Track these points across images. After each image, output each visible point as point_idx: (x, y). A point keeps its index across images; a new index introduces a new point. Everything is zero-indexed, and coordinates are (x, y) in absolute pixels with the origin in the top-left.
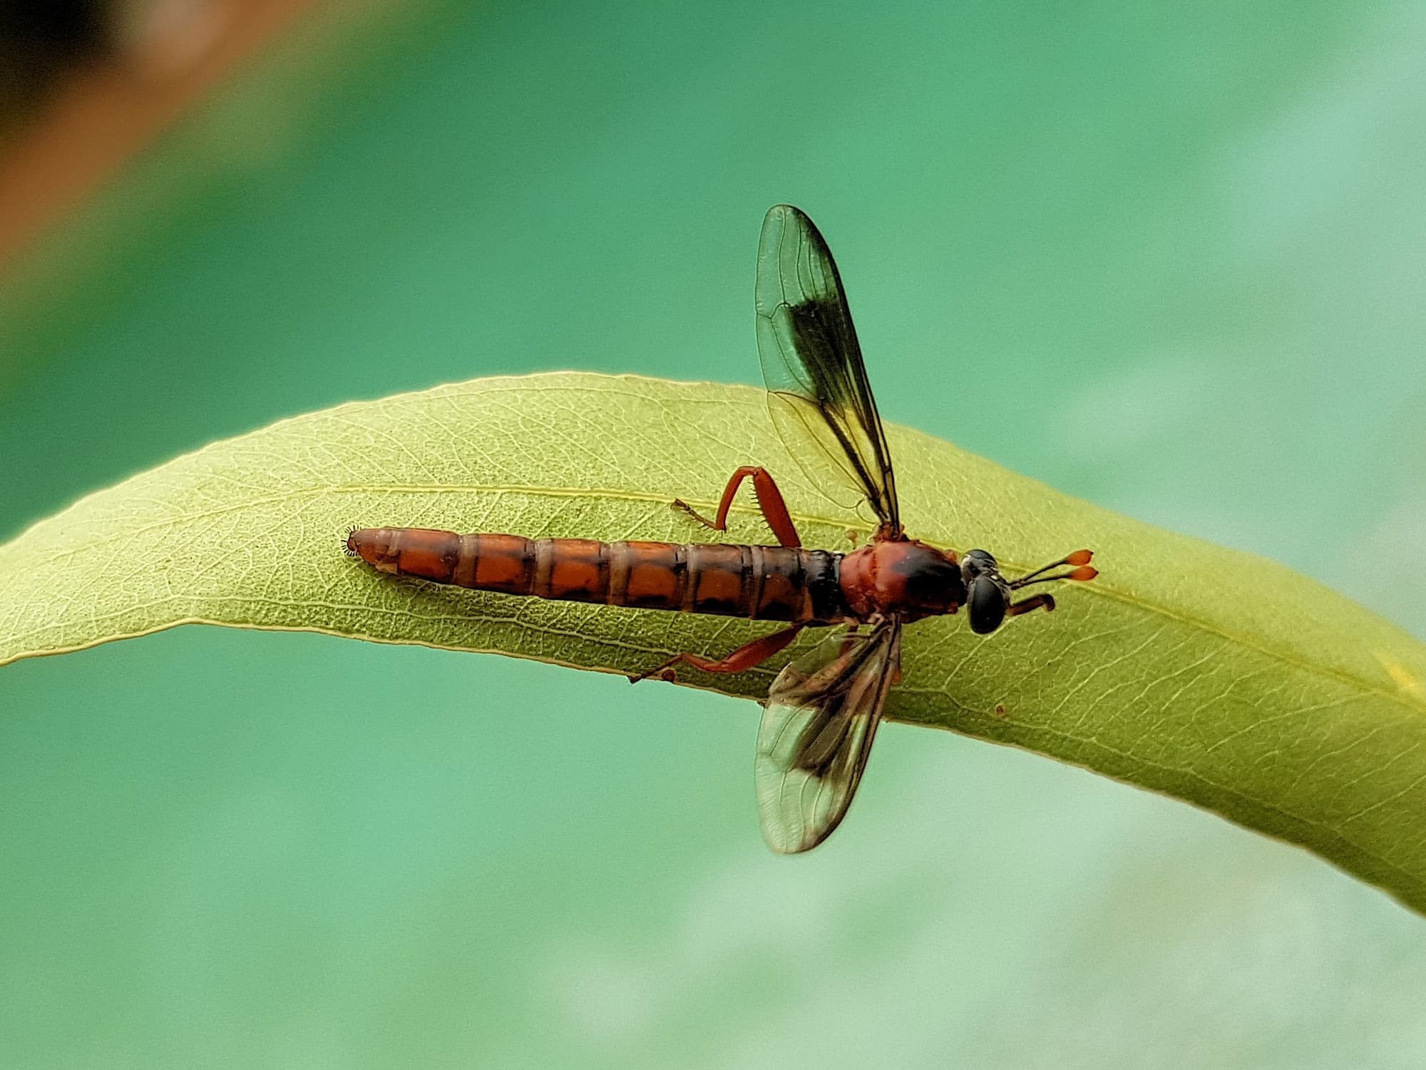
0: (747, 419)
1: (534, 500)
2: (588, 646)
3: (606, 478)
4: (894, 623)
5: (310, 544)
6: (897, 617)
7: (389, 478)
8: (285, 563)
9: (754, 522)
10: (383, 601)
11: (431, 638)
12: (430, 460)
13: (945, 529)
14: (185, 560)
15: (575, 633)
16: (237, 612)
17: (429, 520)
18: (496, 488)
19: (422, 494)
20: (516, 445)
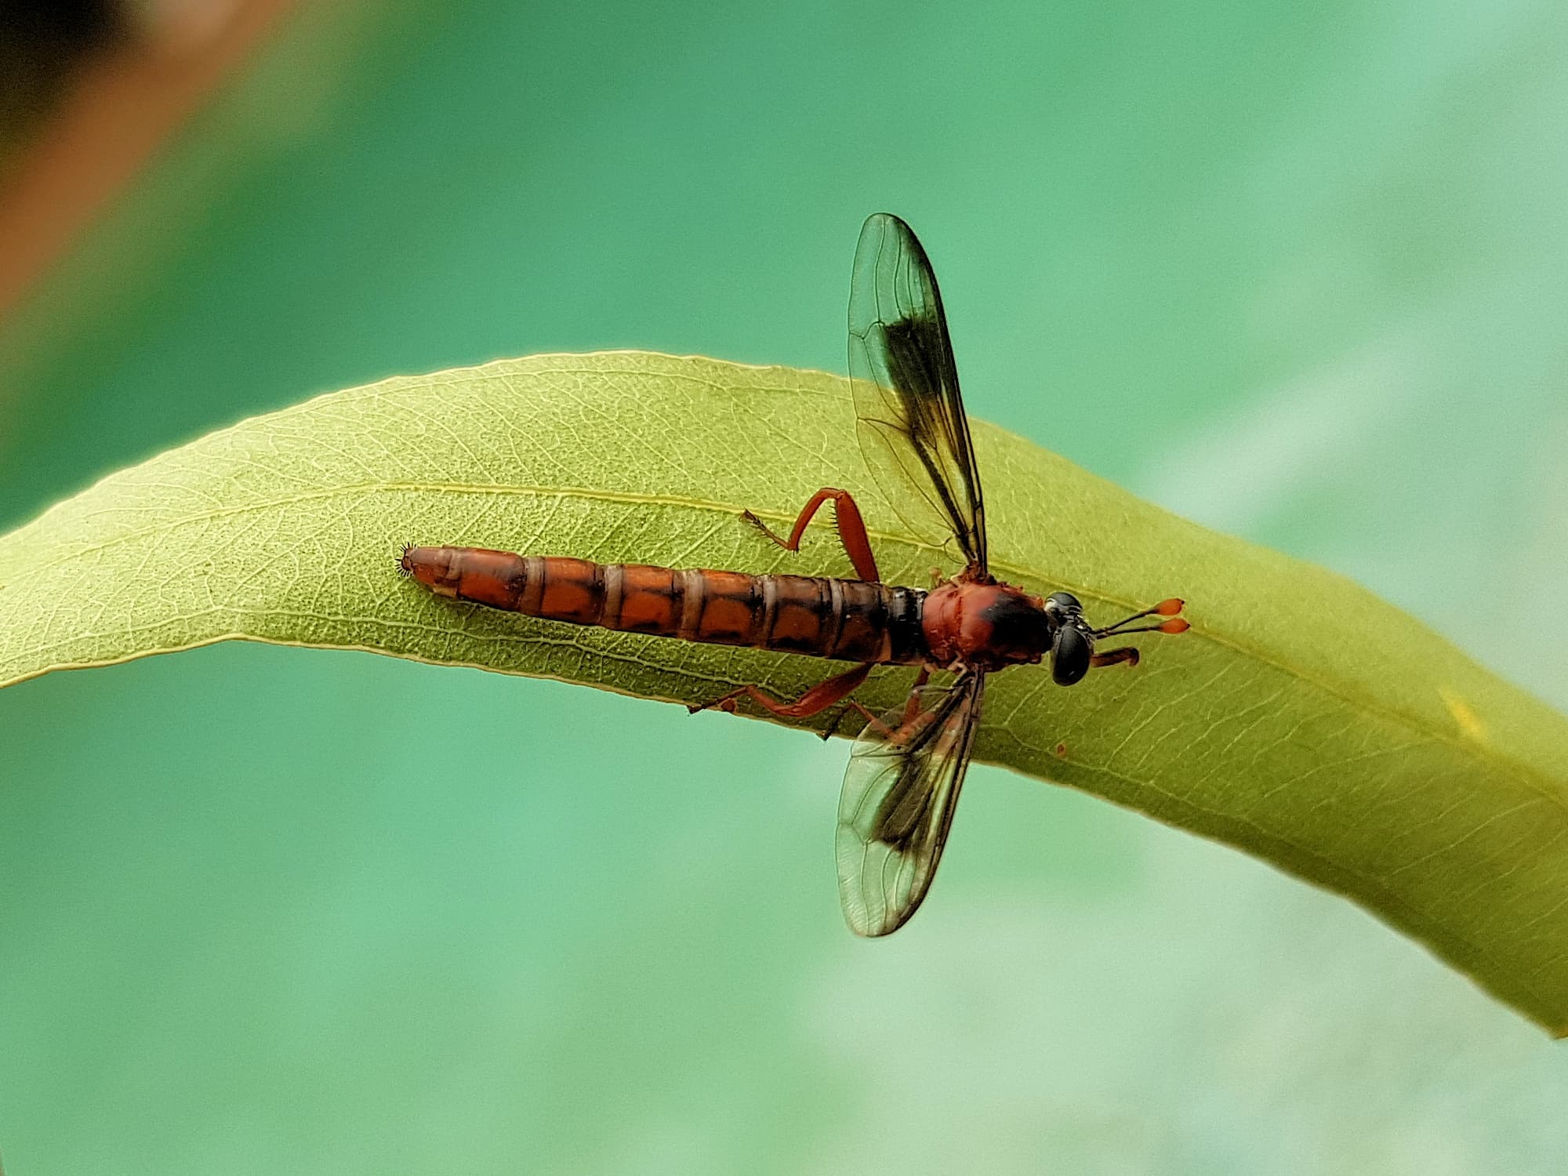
0: (820, 413)
1: (596, 506)
2: (648, 672)
3: (672, 483)
4: (977, 675)
5: (359, 551)
6: (980, 667)
7: (444, 475)
8: (334, 572)
9: (824, 538)
10: (437, 618)
11: (486, 661)
12: (487, 455)
13: (1020, 548)
14: (225, 565)
15: (635, 658)
16: (284, 628)
17: (486, 526)
18: (555, 490)
19: (478, 495)
20: (578, 440)
